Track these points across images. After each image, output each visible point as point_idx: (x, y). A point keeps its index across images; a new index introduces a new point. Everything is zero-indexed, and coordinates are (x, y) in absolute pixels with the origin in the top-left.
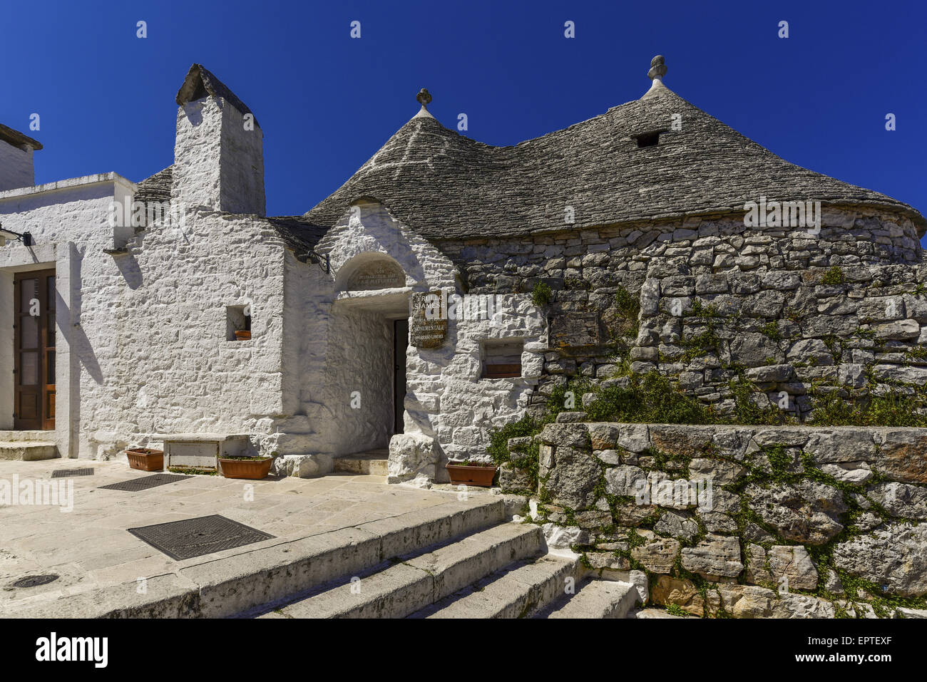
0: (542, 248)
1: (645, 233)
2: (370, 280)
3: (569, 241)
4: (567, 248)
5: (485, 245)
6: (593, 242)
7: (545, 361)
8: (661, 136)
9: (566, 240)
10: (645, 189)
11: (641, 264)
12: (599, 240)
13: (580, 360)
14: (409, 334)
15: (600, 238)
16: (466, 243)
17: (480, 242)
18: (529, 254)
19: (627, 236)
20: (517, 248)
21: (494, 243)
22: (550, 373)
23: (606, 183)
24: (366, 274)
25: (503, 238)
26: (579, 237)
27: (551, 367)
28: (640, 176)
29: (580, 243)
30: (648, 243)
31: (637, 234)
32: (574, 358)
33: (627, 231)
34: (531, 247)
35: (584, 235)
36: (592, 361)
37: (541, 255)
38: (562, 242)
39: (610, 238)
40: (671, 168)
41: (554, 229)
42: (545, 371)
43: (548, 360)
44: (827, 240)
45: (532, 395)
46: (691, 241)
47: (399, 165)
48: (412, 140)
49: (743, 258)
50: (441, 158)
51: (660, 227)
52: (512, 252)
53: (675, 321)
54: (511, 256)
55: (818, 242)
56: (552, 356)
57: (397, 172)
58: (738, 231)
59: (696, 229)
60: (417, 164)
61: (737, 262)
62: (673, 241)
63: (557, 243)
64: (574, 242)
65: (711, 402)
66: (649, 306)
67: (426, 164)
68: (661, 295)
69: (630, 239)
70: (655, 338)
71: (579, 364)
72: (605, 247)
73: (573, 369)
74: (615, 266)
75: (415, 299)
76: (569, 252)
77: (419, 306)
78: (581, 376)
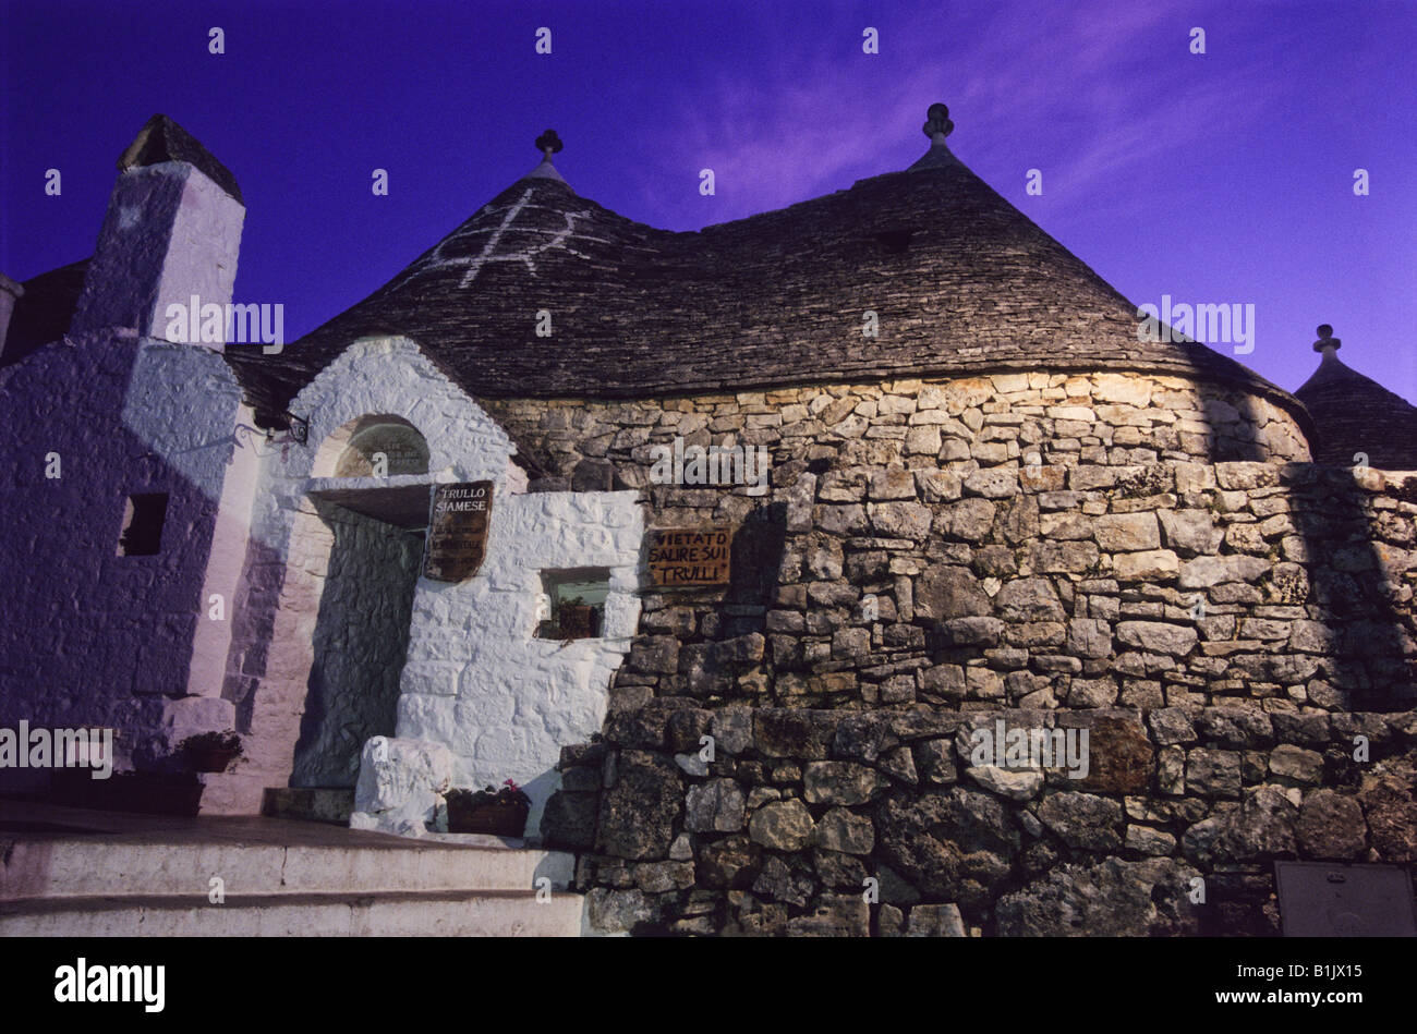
0: (675, 417)
1: (839, 397)
3: (719, 407)
4: (714, 418)
5: (584, 409)
6: (755, 411)
7: (644, 611)
9: (715, 405)
11: (830, 451)
12: (764, 407)
13: (702, 608)
14: (425, 555)
15: (767, 403)
16: (552, 405)
17: (576, 404)
18: (654, 426)
19: (810, 401)
20: (636, 416)
22: (653, 633)
24: (370, 451)
26: (733, 400)
27: (649, 620)
29: (736, 410)
30: (842, 415)
31: (824, 399)
33: (811, 393)
34: (656, 415)
35: (742, 398)
37: (674, 429)
38: (708, 408)
39: (783, 405)
41: (694, 385)
42: (642, 627)
43: (647, 608)
44: (1108, 423)
45: (619, 671)
46: (907, 416)
47: (478, 262)
48: (512, 215)
49: (982, 447)
50: (554, 253)
51: (860, 389)
52: (625, 421)
53: (835, 544)
54: (623, 426)
55: (1093, 426)
56: (656, 600)
57: (471, 275)
58: (973, 404)
59: (914, 396)
60: (509, 262)
61: (974, 454)
62: (879, 414)
63: (700, 408)
64: (727, 409)
65: (879, 680)
66: (799, 517)
67: (523, 262)
68: (818, 500)
69: (813, 408)
70: (805, 569)
71: (699, 616)
72: (776, 421)
73: (689, 625)
74: (788, 452)
75: (439, 494)
76: (718, 425)
77: (444, 507)
78: (700, 637)
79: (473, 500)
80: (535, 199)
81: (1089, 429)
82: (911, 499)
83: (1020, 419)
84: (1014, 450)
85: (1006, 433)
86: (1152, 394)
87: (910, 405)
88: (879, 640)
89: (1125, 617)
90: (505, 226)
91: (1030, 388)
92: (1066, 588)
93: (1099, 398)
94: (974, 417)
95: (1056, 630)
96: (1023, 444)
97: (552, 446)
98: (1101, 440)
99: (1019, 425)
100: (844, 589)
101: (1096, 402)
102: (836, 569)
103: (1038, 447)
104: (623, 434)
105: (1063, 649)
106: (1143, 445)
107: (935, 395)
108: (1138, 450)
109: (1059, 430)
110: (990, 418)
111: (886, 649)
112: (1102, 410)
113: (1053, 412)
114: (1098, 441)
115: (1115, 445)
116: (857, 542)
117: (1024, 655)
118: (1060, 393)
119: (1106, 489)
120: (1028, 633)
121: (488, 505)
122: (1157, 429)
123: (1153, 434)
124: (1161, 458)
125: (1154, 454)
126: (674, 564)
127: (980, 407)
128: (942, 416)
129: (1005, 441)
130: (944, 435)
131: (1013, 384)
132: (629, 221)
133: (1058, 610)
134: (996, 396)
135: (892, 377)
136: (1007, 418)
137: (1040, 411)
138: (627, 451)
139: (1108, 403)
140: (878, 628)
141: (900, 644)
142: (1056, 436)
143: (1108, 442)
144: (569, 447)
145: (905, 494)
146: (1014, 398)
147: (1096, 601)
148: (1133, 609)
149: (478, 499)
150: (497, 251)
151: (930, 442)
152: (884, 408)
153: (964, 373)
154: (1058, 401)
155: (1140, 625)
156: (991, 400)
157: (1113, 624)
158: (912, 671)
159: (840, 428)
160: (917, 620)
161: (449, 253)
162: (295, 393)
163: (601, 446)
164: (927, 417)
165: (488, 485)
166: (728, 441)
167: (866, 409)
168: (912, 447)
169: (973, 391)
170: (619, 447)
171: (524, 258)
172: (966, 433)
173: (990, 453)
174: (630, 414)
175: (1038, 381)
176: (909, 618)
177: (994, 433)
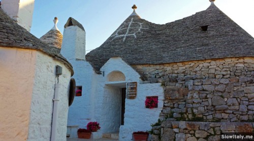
0: (166, 67)
1: (195, 64)
2: (115, 78)
5: (149, 66)
7: (164, 103)
8: (208, 27)
10: (198, 48)
11: (194, 73)
14: (126, 94)
15: (183, 65)
16: (144, 66)
18: (162, 69)
21: (152, 66)
22: (166, 107)
25: (155, 64)
27: (165, 105)
28: (198, 43)
29: (177, 66)
30: (197, 66)
31: (193, 64)
32: (172, 102)
33: (190, 63)
34: (162, 67)
35: (178, 64)
36: (177, 103)
37: (166, 70)
38: (172, 66)
39: (185, 65)
40: (207, 41)
41: (169, 62)
42: (164, 106)
44: (247, 67)
45: (161, 113)
46: (209, 66)
47: (125, 35)
48: (129, 25)
50: (139, 33)
51: (200, 62)
53: (197, 92)
54: (157, 69)
55: (244, 68)
56: (166, 102)
57: (124, 39)
58: (221, 64)
60: (131, 36)
61: (221, 73)
63: (170, 66)
64: (175, 66)
65: (206, 116)
66: (190, 88)
68: (194, 85)
69: (191, 66)
70: (192, 97)
71: (174, 104)
72: (184, 68)
73: (172, 106)
74: (187, 73)
75: (128, 84)
76: (174, 69)
77: (129, 87)
78: (174, 108)
80: (134, 21)
82: (210, 84)
84: (229, 72)
85: (228, 69)
87: (209, 64)
88: (206, 109)
89: (250, 105)
90: (129, 28)
92: (239, 100)
94: (221, 66)
95: (237, 107)
96: (231, 71)
97: (145, 73)
98: (245, 70)
99: (230, 68)
100: (199, 100)
101: (244, 63)
102: (197, 96)
103: (233, 72)
104: (157, 71)
105: (238, 110)
107: (213, 63)
109: (237, 69)
110: (224, 67)
112: (246, 64)
113: (236, 65)
116: (201, 92)
117: (232, 111)
118: (237, 62)
119: (246, 82)
120: (232, 107)
128: (215, 66)
129: (227, 71)
130: (216, 70)
131: (228, 61)
132: (151, 23)
133: (237, 104)
134: (225, 62)
135: (206, 60)
136: (228, 67)
137: (234, 65)
138: (158, 74)
141: (210, 110)
142: (237, 70)
143: (247, 70)
144: (147, 73)
146: (229, 63)
147: (244, 102)
148: (251, 103)
149: (135, 85)
150: (129, 33)
151: (213, 71)
152: (204, 65)
153: (219, 59)
154: (237, 63)
157: (247, 106)
158: (212, 114)
159: (196, 69)
160: (212, 105)
161: (119, 33)
162: (101, 67)
163: (153, 73)
164: (212, 67)
165: (136, 83)
166: (176, 72)
167: (201, 65)
168: (209, 72)
169: (221, 62)
170: (156, 73)
171: (134, 34)
172: (220, 70)
173: (224, 73)
174: (158, 67)
175: (233, 60)
176: (211, 105)
177: (225, 69)
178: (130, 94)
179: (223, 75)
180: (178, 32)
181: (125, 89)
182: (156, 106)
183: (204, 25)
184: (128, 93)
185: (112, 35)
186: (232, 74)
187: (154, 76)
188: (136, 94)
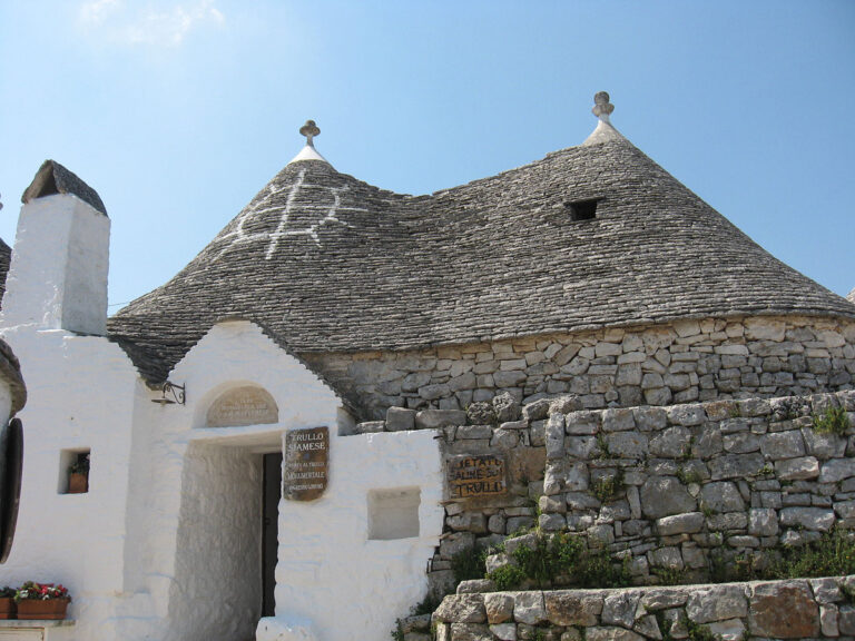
0: (447, 363)
1: (565, 346)
2: (234, 411)
3: (478, 355)
4: (476, 363)
5: (378, 359)
6: (507, 356)
7: (447, 515)
8: (599, 205)
9: (476, 353)
10: (571, 286)
11: (563, 385)
12: (513, 355)
13: (487, 512)
14: (282, 483)
15: (514, 352)
16: (355, 357)
17: (373, 356)
18: (432, 371)
19: (545, 349)
20: (418, 363)
21: (390, 357)
22: (453, 531)
23: (529, 271)
24: (229, 404)
25: (401, 351)
26: (490, 350)
27: (451, 522)
28: (567, 265)
29: (491, 358)
30: (569, 358)
31: (555, 348)
32: (481, 510)
33: (542, 345)
34: (433, 363)
35: (495, 347)
36: (501, 512)
37: (446, 373)
38: (470, 356)
39: (526, 352)
40: (601, 256)
41: (460, 341)
42: (446, 528)
43: (450, 514)
44: (758, 356)
45: (433, 560)
46: (616, 357)
47: (275, 236)
48: (292, 197)
49: (672, 377)
50: (329, 224)
51: (581, 340)
52: (412, 369)
53: (581, 466)
54: (411, 373)
55: (748, 359)
56: (453, 509)
57: (272, 249)
58: (663, 346)
59: (620, 343)
60: (297, 236)
61: (666, 383)
62: (596, 357)
63: (465, 357)
64: (484, 356)
66: (553, 447)
67: (309, 235)
68: (567, 434)
69: (549, 354)
70: (562, 484)
71: (487, 518)
72: (522, 364)
73: (480, 525)
74: (534, 387)
75: (289, 438)
76: (480, 369)
77: (294, 448)
78: (489, 533)
79: (315, 441)
80: (308, 180)
81: (745, 361)
82: (632, 430)
83: (697, 357)
84: (694, 379)
85: (689, 367)
86: (786, 331)
87: (616, 350)
88: (619, 533)
89: (786, 506)
90: (289, 205)
91: (701, 333)
92: (745, 489)
93: (751, 337)
94: (663, 356)
95: (739, 518)
96: (700, 376)
97: (359, 389)
98: (754, 368)
99: (696, 361)
101: (748, 340)
102: (582, 482)
103: (710, 377)
104: (409, 378)
105: (746, 530)
106: (782, 370)
107: (633, 342)
108: (781, 373)
109: (725, 363)
110: (675, 357)
111: (625, 538)
112: (753, 346)
113: (720, 350)
114: (751, 369)
115: (764, 371)
116: (596, 463)
117: (720, 537)
118: (722, 336)
119: (766, 415)
120: (721, 521)
121: (327, 446)
122: (791, 357)
123: (788, 361)
124: (795, 378)
125: (790, 376)
126: (465, 481)
127: (668, 348)
128: (640, 356)
129: (687, 373)
130: (644, 372)
131: (689, 333)
132: (377, 189)
133: (740, 504)
134: (678, 340)
135: (604, 330)
136: (688, 356)
137: (710, 349)
138: (415, 391)
139: (757, 340)
140: (618, 525)
141: (635, 534)
142: (722, 368)
143: (759, 370)
144: (371, 390)
145: (628, 426)
146: (691, 341)
147: (765, 496)
148: (791, 500)
149: (319, 441)
150: (289, 227)
151: (633, 376)
152: (599, 352)
153: (654, 326)
154: (721, 342)
155: (797, 511)
156: (674, 343)
157: (778, 511)
158: (644, 554)
159: (567, 368)
160: (644, 517)
161: (249, 228)
162: (171, 365)
163: (396, 388)
164: (630, 358)
165: (325, 430)
166: (489, 381)
167: (586, 353)
168: (620, 381)
169: (662, 337)
170: (408, 387)
171: (308, 231)
172: (658, 368)
173: (678, 382)
174: (414, 363)
175: (708, 328)
176: (639, 515)
177: (678, 367)
178: (299, 482)
179: (674, 392)
180: (483, 223)
181: (279, 456)
182: (412, 529)
183: (582, 198)
184: (292, 477)
185: (221, 235)
186: (707, 384)
187: (401, 399)
188: (325, 481)
